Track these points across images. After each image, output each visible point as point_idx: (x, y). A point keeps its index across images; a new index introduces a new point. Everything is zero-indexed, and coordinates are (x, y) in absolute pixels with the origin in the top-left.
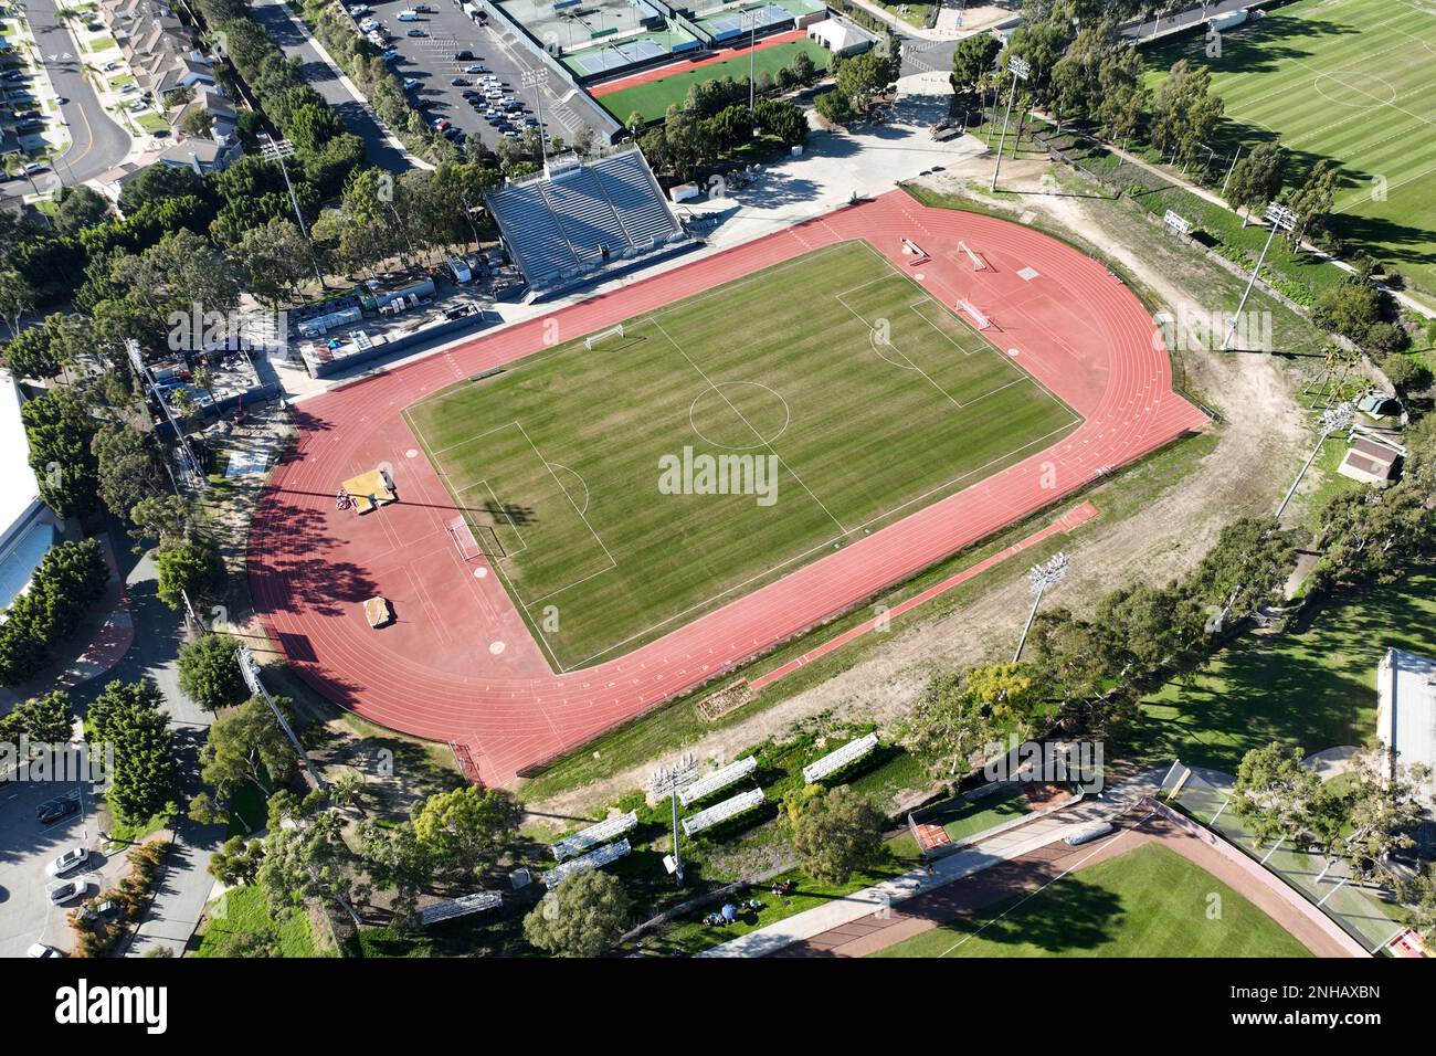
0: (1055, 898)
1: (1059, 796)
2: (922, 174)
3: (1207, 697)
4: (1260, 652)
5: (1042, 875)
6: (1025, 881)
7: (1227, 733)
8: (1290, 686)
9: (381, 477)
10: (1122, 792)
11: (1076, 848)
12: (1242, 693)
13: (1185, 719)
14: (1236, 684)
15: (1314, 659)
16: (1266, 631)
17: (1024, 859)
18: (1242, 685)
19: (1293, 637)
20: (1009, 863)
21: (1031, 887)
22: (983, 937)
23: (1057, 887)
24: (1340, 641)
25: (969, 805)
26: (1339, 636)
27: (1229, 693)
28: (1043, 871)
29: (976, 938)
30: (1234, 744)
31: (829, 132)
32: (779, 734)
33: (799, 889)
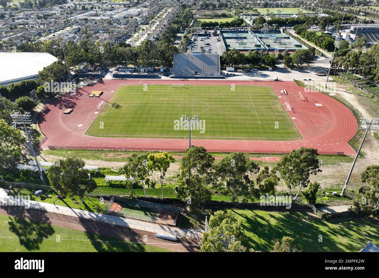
0: (130, 248)
1: (170, 220)
2: (304, 80)
3: (264, 222)
4: (304, 220)
5: (135, 239)
6: (127, 237)
7: (260, 237)
8: (307, 237)
9: (100, 92)
10: (195, 232)
11: (156, 238)
12: (281, 229)
13: (246, 225)
14: (281, 225)
15: (330, 234)
16: (314, 215)
17: (136, 231)
18: (284, 226)
19: (326, 222)
20: (129, 229)
21: (127, 240)
22: (93, 244)
23: (135, 246)
24: (351, 235)
25: (137, 206)
26: (351, 232)
27: (276, 226)
28: (137, 238)
29: (90, 243)
30: (259, 242)
31: (285, 68)
32: (115, 168)
33: (64, 200)
